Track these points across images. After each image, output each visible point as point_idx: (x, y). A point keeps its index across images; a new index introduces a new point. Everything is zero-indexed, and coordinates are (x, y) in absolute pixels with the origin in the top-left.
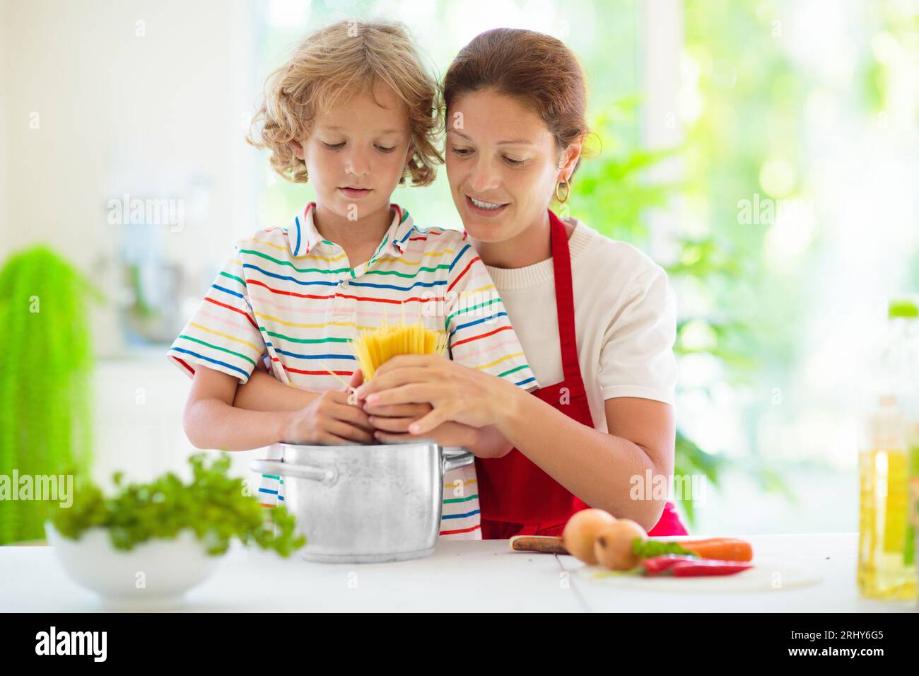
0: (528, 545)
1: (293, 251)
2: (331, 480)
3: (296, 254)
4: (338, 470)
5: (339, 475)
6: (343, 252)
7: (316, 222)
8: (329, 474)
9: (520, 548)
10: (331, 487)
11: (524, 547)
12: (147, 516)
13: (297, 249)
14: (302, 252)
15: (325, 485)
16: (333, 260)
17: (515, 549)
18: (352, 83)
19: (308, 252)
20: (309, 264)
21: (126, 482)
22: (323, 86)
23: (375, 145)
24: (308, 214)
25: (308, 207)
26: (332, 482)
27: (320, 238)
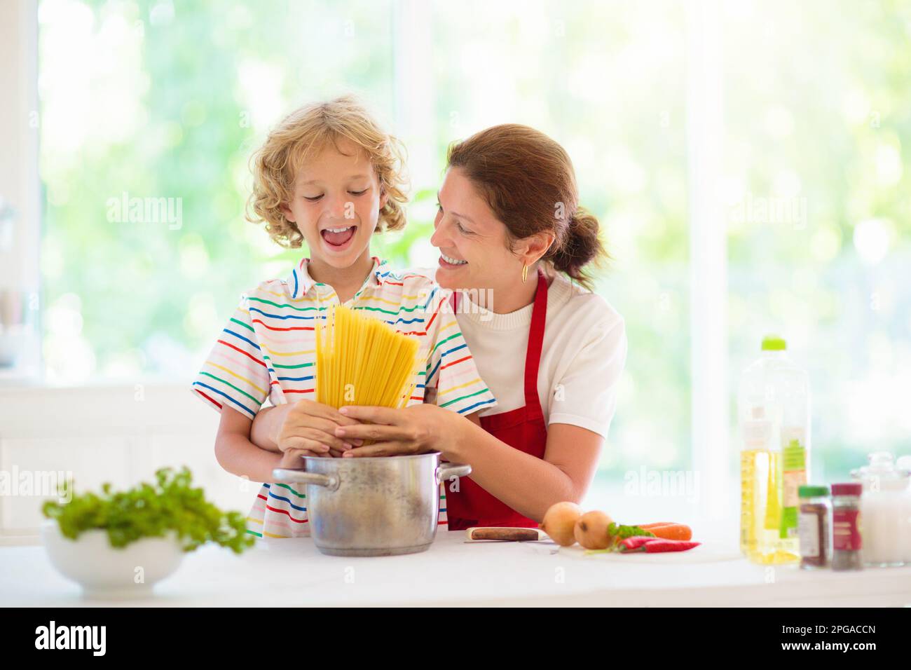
0: (484, 535)
1: (292, 295)
2: (334, 486)
3: (294, 296)
4: (340, 478)
5: (340, 482)
6: (334, 291)
7: (310, 272)
8: (332, 481)
9: (477, 537)
10: (334, 491)
11: (481, 537)
12: (140, 519)
13: (296, 292)
14: (300, 295)
15: (330, 490)
16: (326, 299)
17: (474, 539)
18: (316, 142)
19: (304, 294)
20: (307, 305)
21: (114, 490)
22: (294, 150)
23: (348, 192)
24: (303, 266)
25: (303, 261)
26: (336, 488)
27: (314, 282)
